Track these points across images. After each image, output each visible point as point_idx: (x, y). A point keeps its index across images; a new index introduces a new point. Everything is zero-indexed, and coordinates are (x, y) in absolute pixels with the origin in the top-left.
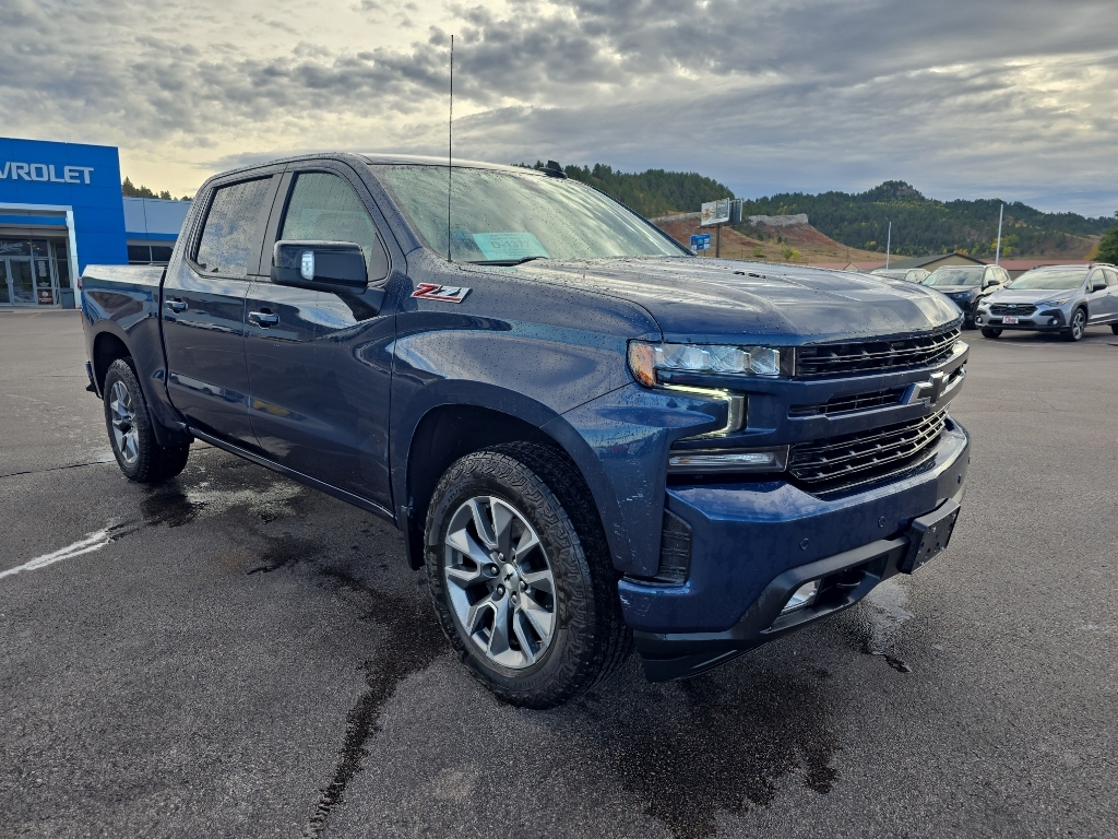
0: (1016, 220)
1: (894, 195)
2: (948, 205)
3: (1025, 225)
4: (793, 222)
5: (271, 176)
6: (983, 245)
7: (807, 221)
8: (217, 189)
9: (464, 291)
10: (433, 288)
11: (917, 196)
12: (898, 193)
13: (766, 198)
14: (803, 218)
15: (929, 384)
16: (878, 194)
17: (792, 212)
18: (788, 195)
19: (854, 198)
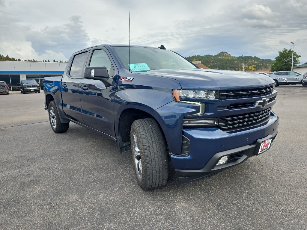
0: (255, 61)
1: (223, 55)
2: (237, 58)
3: (257, 62)
4: (197, 63)
5: (87, 52)
6: (247, 68)
7: (201, 63)
8: (75, 55)
9: (132, 78)
10: (125, 78)
11: (229, 55)
12: (224, 55)
13: (190, 57)
14: (200, 62)
15: (261, 101)
16: (219, 55)
17: (197, 60)
18: (196, 56)
19: (213, 56)
